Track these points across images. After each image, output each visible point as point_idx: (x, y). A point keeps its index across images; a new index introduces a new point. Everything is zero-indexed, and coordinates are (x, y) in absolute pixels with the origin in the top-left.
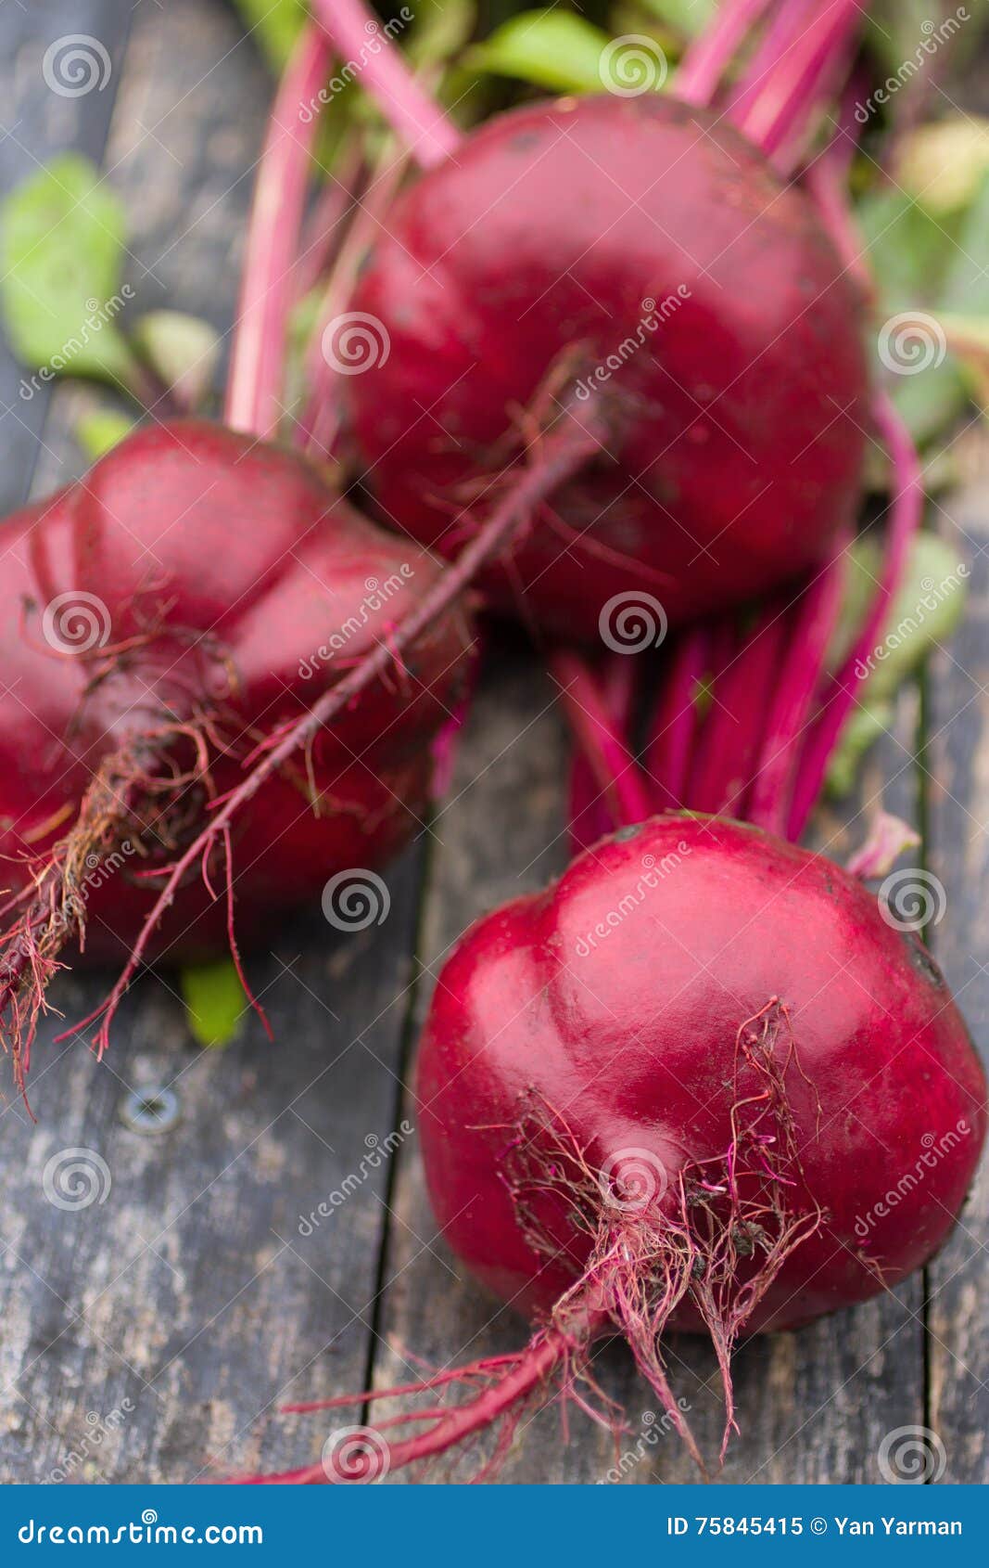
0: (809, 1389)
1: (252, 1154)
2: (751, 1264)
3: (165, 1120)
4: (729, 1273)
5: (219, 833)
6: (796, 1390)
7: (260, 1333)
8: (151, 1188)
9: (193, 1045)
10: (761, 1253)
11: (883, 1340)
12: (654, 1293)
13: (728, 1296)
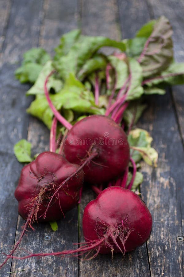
0: (134, 259)
1: (61, 242)
2: (126, 235)
3: (49, 239)
4: (123, 236)
5: (57, 192)
6: (132, 260)
7: (65, 259)
8: (49, 246)
9: (52, 231)
10: (127, 233)
11: (143, 254)
12: (115, 234)
13: (124, 238)
